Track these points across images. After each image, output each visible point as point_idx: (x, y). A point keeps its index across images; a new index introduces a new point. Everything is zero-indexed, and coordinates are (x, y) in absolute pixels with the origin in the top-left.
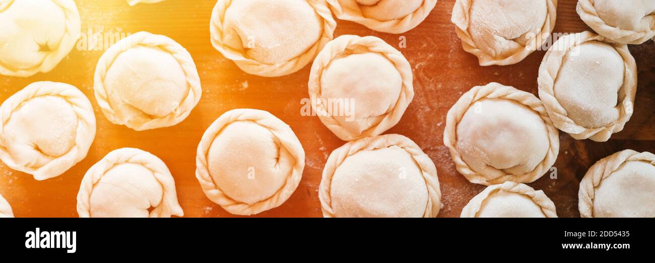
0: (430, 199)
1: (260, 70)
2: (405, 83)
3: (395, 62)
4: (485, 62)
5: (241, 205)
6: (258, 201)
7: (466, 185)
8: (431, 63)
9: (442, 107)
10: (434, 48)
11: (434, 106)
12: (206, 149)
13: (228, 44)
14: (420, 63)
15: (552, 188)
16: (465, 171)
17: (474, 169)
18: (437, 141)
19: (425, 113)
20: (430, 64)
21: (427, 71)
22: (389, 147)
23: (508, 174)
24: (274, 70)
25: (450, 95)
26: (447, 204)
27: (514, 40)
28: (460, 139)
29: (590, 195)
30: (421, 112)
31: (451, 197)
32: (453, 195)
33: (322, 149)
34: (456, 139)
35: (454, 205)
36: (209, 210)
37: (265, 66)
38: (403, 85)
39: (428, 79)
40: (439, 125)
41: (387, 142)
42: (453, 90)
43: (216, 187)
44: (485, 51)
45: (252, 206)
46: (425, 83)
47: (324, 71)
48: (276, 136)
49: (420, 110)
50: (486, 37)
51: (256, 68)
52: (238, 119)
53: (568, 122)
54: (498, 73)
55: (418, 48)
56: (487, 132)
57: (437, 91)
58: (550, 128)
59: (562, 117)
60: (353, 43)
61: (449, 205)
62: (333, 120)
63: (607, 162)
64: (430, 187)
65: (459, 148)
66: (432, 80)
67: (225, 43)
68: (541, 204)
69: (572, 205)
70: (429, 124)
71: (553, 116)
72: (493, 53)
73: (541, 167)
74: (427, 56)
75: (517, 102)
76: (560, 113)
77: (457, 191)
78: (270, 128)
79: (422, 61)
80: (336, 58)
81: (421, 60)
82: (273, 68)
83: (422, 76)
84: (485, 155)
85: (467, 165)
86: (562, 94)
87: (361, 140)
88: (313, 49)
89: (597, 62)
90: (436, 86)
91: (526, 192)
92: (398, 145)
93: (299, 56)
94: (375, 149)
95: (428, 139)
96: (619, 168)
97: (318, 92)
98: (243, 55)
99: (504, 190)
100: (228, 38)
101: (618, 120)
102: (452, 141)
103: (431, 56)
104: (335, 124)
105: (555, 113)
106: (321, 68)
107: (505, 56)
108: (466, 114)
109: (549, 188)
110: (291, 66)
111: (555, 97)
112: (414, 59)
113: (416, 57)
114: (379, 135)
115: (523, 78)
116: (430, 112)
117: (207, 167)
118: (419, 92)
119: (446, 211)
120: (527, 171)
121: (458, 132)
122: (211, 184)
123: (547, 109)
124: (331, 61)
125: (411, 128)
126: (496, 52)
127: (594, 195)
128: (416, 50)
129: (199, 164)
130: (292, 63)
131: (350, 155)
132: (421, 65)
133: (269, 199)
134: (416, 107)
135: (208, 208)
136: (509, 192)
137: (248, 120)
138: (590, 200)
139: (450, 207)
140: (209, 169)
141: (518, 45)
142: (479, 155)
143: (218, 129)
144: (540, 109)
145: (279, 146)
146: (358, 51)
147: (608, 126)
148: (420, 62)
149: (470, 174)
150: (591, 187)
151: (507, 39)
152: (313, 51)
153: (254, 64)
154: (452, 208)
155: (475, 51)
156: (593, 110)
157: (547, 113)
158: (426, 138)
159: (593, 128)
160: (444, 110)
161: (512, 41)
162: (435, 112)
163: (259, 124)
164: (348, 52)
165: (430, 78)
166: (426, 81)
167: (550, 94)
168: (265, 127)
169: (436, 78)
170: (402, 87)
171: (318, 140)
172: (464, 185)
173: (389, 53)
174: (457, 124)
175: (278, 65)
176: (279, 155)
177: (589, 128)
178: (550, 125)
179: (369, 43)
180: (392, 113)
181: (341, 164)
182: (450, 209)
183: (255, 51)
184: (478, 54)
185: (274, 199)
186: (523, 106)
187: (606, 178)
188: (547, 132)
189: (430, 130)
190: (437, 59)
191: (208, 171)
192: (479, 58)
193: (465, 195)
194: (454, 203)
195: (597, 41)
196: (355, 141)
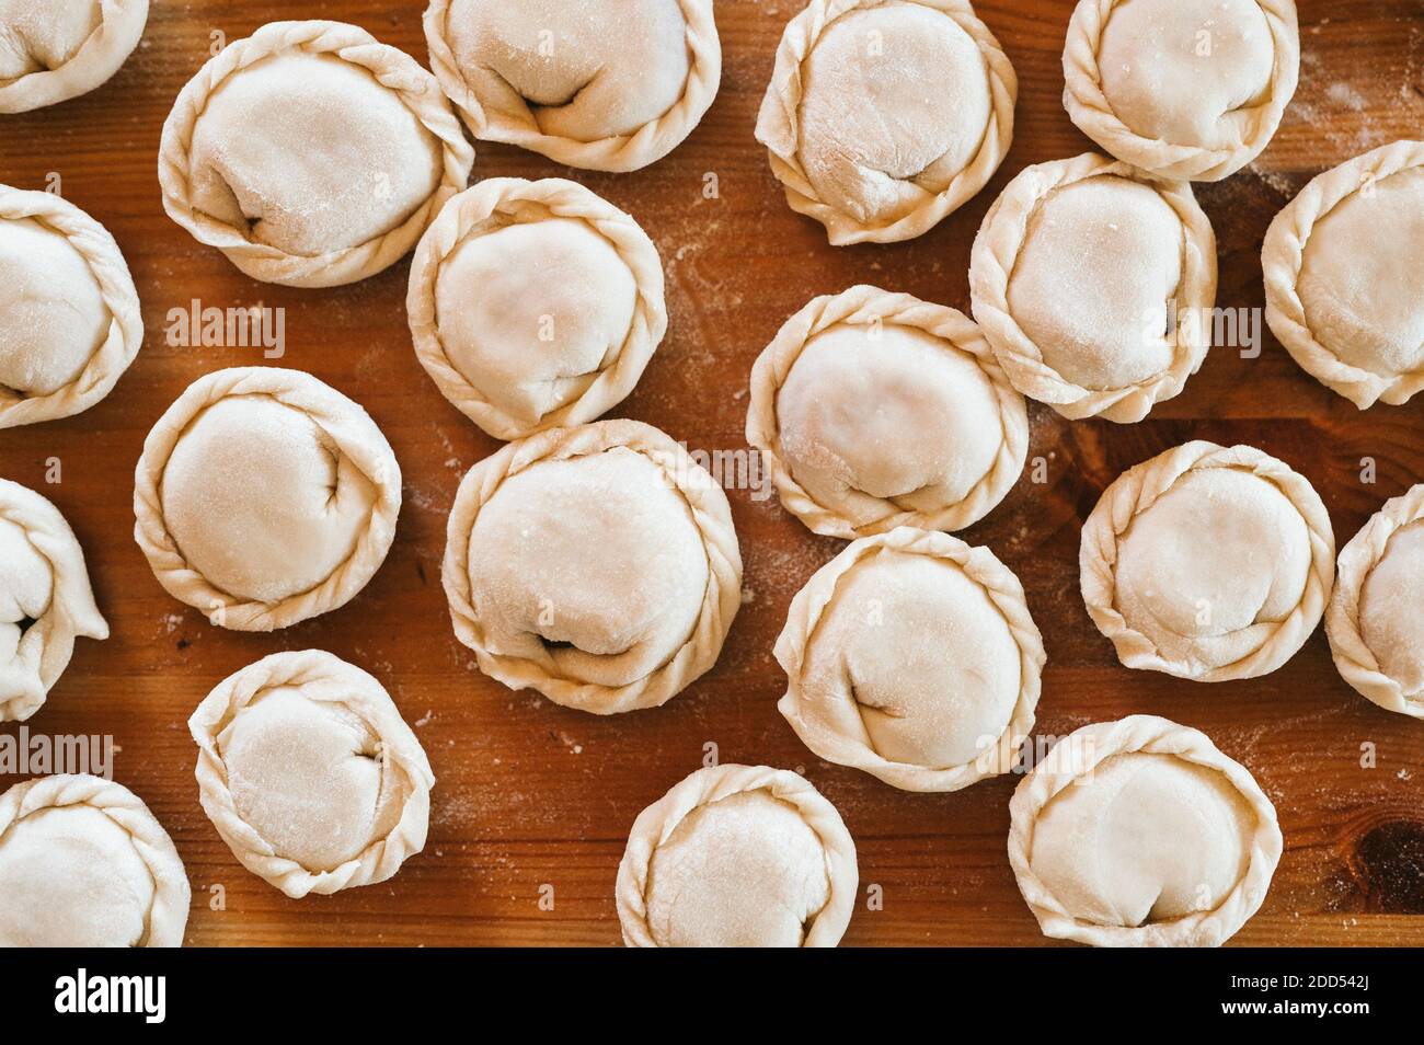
0: (713, 577)
1: (284, 271)
2: (645, 293)
3: (616, 241)
4: (843, 236)
5: (247, 606)
6: (289, 594)
7: (809, 542)
8: (713, 244)
9: (743, 353)
10: (722, 207)
11: (725, 349)
12: (156, 470)
13: (205, 207)
14: (689, 246)
15: (1020, 542)
16: (801, 507)
17: (820, 499)
18: (734, 436)
19: (703, 367)
20: (711, 248)
21: (705, 264)
22: (607, 451)
23: (906, 511)
24: (320, 270)
25: (765, 320)
26: (763, 592)
27: (912, 179)
28: (783, 427)
29: (1106, 557)
30: (694, 367)
31: (773, 573)
32: (776, 568)
33: (451, 463)
34: (777, 428)
35: (780, 592)
36: (175, 623)
37: (296, 259)
38: (639, 298)
39: (708, 285)
40: (737, 396)
41: (603, 438)
42: (770, 309)
43: (186, 564)
44: (840, 209)
45: (276, 606)
46: (702, 294)
47: (442, 268)
48: (326, 432)
49: (691, 361)
50: (838, 172)
51: (274, 264)
52: (231, 392)
53: (1046, 376)
54: (880, 263)
55: (682, 208)
56: (846, 407)
57: (731, 313)
58: (1003, 393)
59: (1028, 362)
60: (512, 197)
61: (767, 593)
62: (469, 388)
63: (1146, 472)
64: (710, 546)
65: (783, 451)
66: (718, 287)
67: (198, 207)
68: (984, 581)
69: (1069, 584)
70: (713, 395)
71: (1007, 362)
72: (860, 211)
73: (983, 489)
74: (704, 228)
75: (919, 330)
76: (1023, 354)
77: (787, 557)
78: (310, 412)
79: (693, 241)
80: (471, 234)
81: (691, 239)
82: (316, 263)
83: (693, 276)
84: (843, 462)
85: (806, 492)
86: (1028, 307)
87: (539, 435)
88: (418, 215)
89: (1111, 226)
90: (728, 299)
91: (948, 551)
92: (630, 445)
93: (383, 235)
94: (573, 456)
95: (711, 431)
96: (1173, 487)
97: (431, 320)
98: (242, 234)
99: (892, 549)
100: (202, 191)
101: (1171, 368)
102: (767, 433)
103: (715, 226)
104: (474, 399)
105: (1011, 355)
106: (435, 261)
107: (889, 219)
108: (795, 365)
109: (1011, 543)
110: (363, 261)
111: (1011, 314)
112: (672, 237)
113: (678, 231)
114: (585, 423)
115: (940, 275)
116: (716, 364)
117: (161, 514)
118: (686, 315)
119: (761, 607)
120: (950, 501)
121: (781, 412)
122: (172, 556)
123: (994, 346)
124: (458, 244)
125: (671, 406)
126: (866, 210)
127: (1117, 555)
128: (677, 213)
129: (139, 507)
130: (365, 251)
131: (512, 475)
132: (689, 251)
133: (315, 588)
134: (680, 356)
135: (173, 618)
136: (905, 552)
137: (257, 394)
138: (1105, 566)
139: (769, 598)
140: (167, 520)
141: (921, 189)
142: (829, 463)
143: (184, 421)
144: (977, 347)
145: (335, 455)
146: (527, 215)
147: (1145, 385)
148: (687, 242)
149: (811, 513)
150: (1107, 535)
151: (893, 178)
152: (417, 221)
153: (270, 257)
154: (775, 601)
155: (816, 210)
156: (1104, 343)
157: (994, 355)
158: (708, 428)
159: (1110, 390)
160: (748, 359)
161: (907, 183)
162: (727, 365)
163: (283, 403)
164: (503, 219)
165: (715, 282)
166: (704, 289)
167: (999, 308)
168: (300, 409)
169: (727, 280)
170: (637, 303)
171: (441, 441)
172: (802, 542)
173: (601, 219)
174: (776, 392)
175: (329, 257)
176: (337, 479)
177: (1099, 390)
178: (1003, 386)
179: (552, 196)
180: (616, 368)
181: (491, 496)
182: (769, 603)
183: (270, 223)
184: (824, 216)
185: (330, 587)
186: (935, 341)
187: (1145, 510)
188: (996, 404)
189: (715, 410)
190: (730, 234)
191: (164, 524)
192: (827, 226)
193: (807, 566)
194: (778, 587)
195: (1114, 175)
196: (525, 438)
